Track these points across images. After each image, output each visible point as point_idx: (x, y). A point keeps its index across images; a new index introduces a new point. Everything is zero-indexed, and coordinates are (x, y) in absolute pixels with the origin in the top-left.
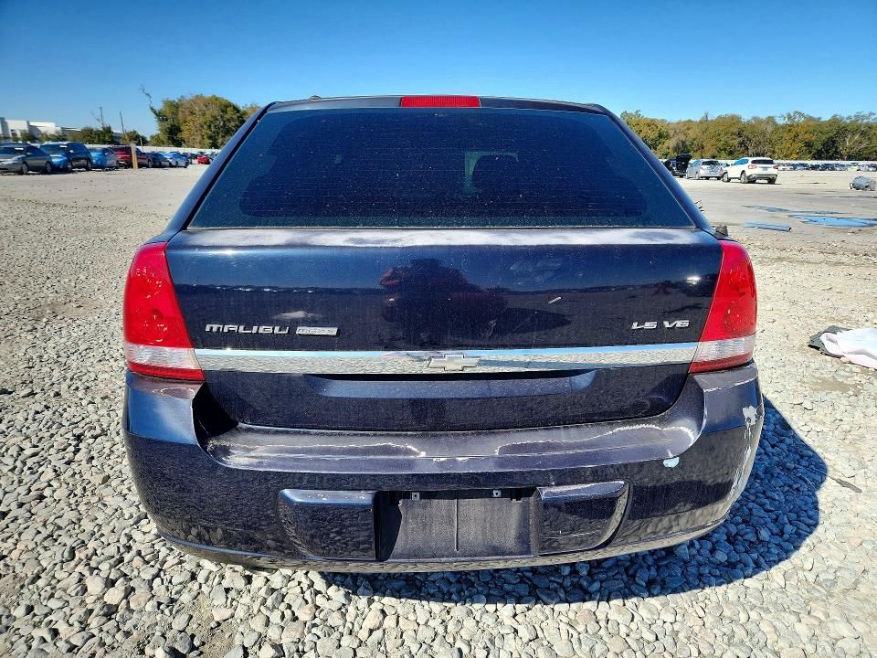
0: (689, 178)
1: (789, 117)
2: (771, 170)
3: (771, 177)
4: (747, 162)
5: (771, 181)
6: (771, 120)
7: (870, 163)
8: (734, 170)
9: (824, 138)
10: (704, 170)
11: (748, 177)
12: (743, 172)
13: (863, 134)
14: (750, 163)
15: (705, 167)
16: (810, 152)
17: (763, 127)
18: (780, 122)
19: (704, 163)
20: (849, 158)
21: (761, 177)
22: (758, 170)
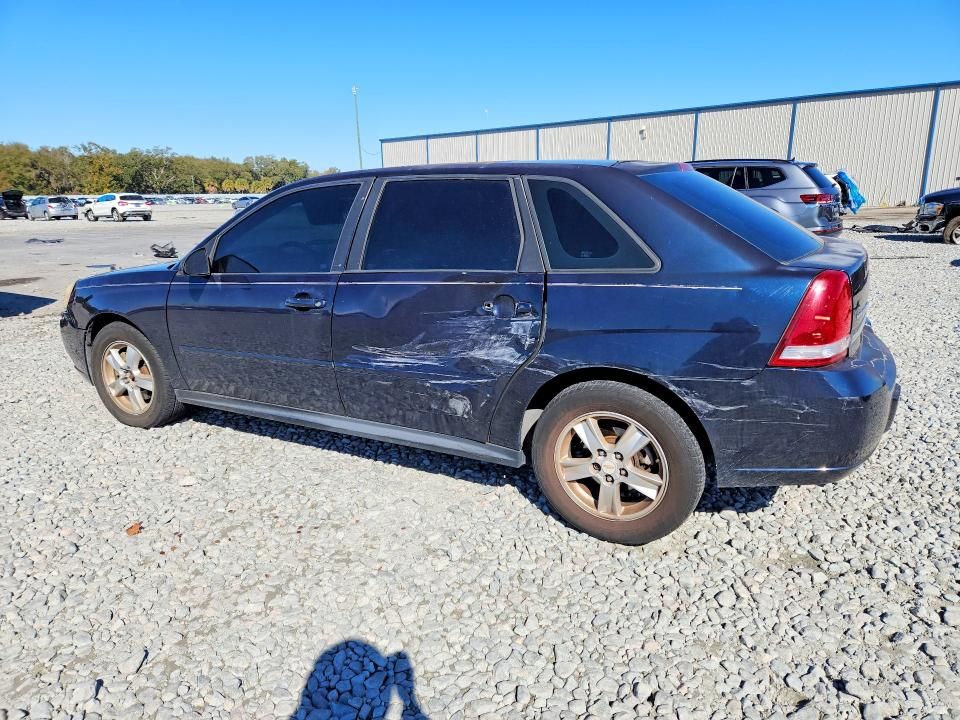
0: (33, 219)
1: (85, 149)
2: (144, 207)
3: (146, 213)
4: (114, 198)
5: (147, 218)
6: (63, 151)
7: (183, 196)
8: (101, 208)
9: (132, 171)
10: (54, 209)
11: (122, 215)
12: (113, 209)
13: (167, 168)
14: (118, 199)
15: (54, 205)
16: (122, 187)
17: (59, 158)
18: (77, 154)
19: (51, 201)
20: (163, 192)
21: (135, 214)
22: (130, 207)
